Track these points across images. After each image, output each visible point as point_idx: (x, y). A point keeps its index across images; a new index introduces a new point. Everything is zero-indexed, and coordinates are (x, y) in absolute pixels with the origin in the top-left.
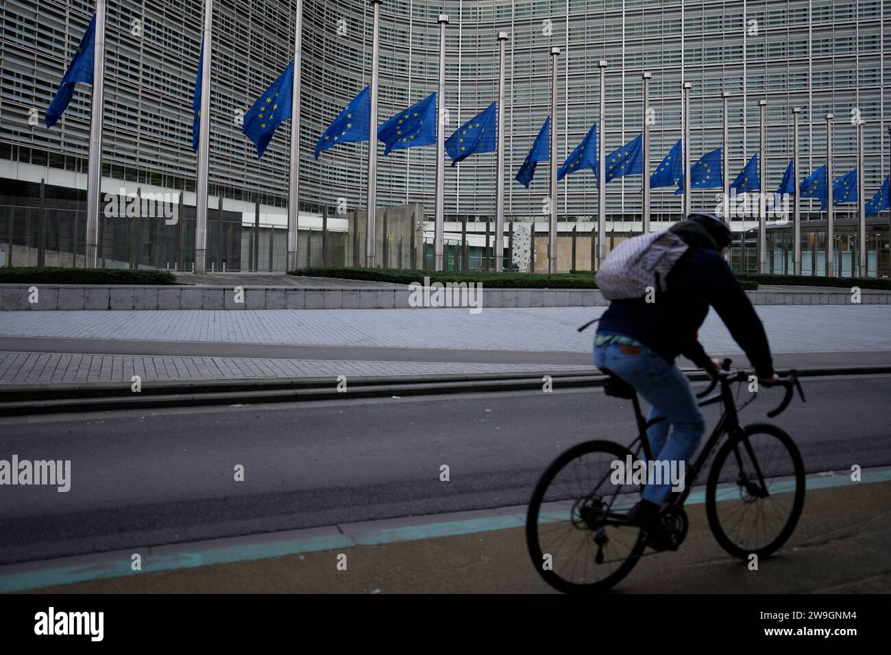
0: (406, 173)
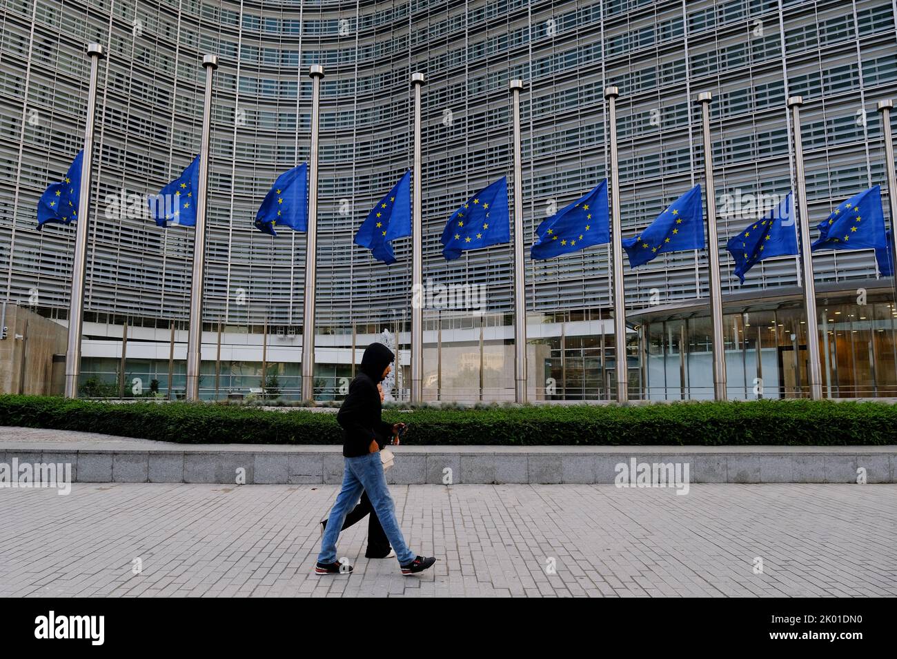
0: (162, 268)
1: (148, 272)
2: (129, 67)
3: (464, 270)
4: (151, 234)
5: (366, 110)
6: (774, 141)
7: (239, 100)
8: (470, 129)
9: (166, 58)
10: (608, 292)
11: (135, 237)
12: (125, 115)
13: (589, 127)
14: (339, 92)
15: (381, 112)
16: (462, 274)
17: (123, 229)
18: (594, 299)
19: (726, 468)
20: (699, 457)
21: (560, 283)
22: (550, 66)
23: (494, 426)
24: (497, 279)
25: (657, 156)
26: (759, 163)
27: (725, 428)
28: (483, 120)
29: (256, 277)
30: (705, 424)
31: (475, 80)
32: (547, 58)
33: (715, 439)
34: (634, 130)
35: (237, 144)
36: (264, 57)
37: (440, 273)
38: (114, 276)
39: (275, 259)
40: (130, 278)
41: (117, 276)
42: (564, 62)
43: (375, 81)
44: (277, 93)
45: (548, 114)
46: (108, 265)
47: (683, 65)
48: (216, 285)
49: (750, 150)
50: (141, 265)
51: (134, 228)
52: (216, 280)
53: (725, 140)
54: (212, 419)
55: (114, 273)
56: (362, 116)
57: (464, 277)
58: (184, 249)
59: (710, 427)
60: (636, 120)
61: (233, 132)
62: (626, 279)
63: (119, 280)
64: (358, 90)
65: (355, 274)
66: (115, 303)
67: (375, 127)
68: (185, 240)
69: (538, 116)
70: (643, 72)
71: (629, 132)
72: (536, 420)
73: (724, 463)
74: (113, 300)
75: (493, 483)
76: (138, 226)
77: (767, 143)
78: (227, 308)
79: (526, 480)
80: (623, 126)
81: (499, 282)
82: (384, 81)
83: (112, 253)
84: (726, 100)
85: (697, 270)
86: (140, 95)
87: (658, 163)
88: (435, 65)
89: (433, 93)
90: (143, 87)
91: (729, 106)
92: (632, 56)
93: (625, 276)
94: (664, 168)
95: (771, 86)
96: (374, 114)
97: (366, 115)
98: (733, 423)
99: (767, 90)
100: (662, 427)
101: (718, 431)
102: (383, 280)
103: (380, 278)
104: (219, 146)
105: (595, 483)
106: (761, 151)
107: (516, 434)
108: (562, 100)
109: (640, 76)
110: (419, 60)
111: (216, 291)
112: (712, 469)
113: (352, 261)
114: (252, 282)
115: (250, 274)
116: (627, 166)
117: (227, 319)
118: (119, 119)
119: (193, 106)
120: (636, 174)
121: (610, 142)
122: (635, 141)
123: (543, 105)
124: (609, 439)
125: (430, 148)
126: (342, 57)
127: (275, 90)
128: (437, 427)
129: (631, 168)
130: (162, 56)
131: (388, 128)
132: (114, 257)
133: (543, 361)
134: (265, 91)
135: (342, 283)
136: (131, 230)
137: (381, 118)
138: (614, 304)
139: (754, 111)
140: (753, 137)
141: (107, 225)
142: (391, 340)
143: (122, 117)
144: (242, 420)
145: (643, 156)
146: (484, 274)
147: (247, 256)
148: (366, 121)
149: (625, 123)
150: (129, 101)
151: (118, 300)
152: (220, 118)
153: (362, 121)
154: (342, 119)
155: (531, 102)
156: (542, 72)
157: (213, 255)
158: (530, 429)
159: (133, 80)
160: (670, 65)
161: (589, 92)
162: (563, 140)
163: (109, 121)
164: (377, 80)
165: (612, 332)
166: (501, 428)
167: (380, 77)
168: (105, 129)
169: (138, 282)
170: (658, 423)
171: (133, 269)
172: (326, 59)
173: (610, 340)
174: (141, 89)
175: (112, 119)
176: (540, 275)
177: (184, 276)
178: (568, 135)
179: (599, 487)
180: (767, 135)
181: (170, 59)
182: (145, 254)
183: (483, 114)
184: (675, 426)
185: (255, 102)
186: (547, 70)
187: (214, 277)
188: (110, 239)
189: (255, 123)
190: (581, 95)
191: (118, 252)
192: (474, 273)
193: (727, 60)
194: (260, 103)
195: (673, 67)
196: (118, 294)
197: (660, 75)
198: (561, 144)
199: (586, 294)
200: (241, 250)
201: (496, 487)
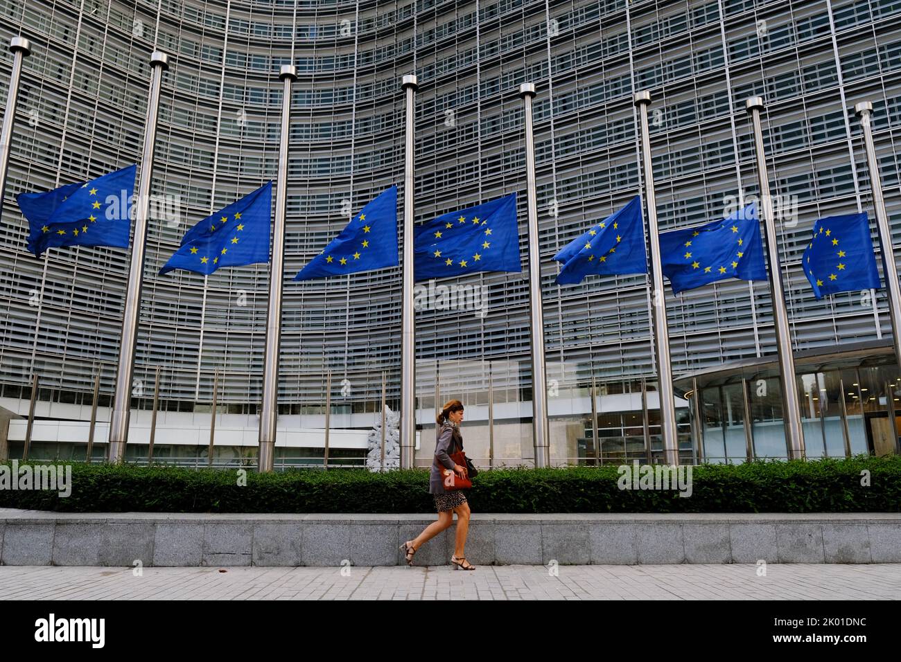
1: (105, 340)
2: (94, 106)
3: (479, 335)
4: (109, 296)
5: (365, 155)
6: (837, 179)
7: (220, 144)
8: (484, 173)
9: (138, 97)
10: (650, 358)
11: (91, 299)
12: (86, 159)
13: (620, 168)
14: (334, 135)
15: (382, 157)
16: (476, 340)
17: (76, 289)
18: (635, 367)
19: (822, 541)
20: (781, 526)
21: (593, 348)
22: (573, 102)
23: (496, 485)
24: (518, 345)
25: (701, 199)
26: (821, 205)
27: (815, 487)
28: (498, 163)
29: (234, 346)
30: (787, 481)
31: (489, 119)
32: (570, 93)
33: (801, 502)
34: (673, 170)
35: (216, 192)
36: (249, 97)
37: (452, 339)
38: (62, 344)
39: (257, 325)
40: (82, 347)
41: (66, 345)
42: (589, 97)
43: (376, 122)
44: (263, 136)
45: (572, 155)
46: (57, 332)
47: (726, 96)
48: (186, 356)
49: (810, 189)
50: (95, 331)
51: (89, 288)
52: (186, 349)
53: (779, 179)
54: (106, 477)
55: (63, 340)
56: (360, 161)
57: (479, 343)
58: (149, 313)
59: (793, 486)
60: (675, 159)
61: (212, 180)
62: (673, 343)
63: (68, 349)
64: (356, 132)
65: (351, 342)
66: (62, 377)
67: (375, 173)
68: (151, 303)
69: (562, 158)
70: (680, 106)
71: (667, 172)
72: (553, 478)
73: (818, 534)
74: (59, 373)
75: (493, 564)
76: (95, 286)
77: (829, 181)
78: (198, 383)
79: (538, 560)
80: (659, 166)
81: (521, 349)
82: (385, 122)
83: (62, 318)
84: (777, 134)
85: (756, 330)
86: (106, 137)
87: (701, 207)
88: (443, 103)
89: (441, 134)
90: (109, 129)
91: (782, 141)
92: (666, 88)
93: (670, 339)
94: (710, 213)
95: (828, 117)
96: (375, 158)
97: (365, 160)
98: (825, 481)
99: (825, 123)
100: (727, 487)
101: (805, 492)
102: (384, 348)
103: (381, 346)
104: (195, 195)
105: (638, 563)
106: (822, 191)
107: (526, 497)
108: (589, 138)
109: (677, 110)
110: (425, 98)
111: (185, 362)
112: (801, 543)
113: (347, 326)
114: (228, 352)
115: (226, 342)
116: (666, 211)
117: (197, 396)
118: (79, 163)
119: (166, 150)
120: (677, 220)
121: (644, 184)
122: (674, 182)
123: (566, 144)
124: (654, 503)
125: (437, 195)
126: (338, 97)
127: (261, 133)
128: (418, 487)
129: (671, 214)
130: (133, 94)
131: (390, 174)
132: (64, 322)
133: (576, 442)
134: (249, 135)
135: (335, 352)
136: (86, 291)
137: (382, 162)
138: (658, 372)
139: (811, 146)
140: (811, 175)
141: (57, 285)
142: (392, 418)
143: (83, 161)
144: (148, 478)
145: (685, 199)
146: (502, 340)
147: (224, 321)
148: (365, 166)
149: (662, 162)
150: (91, 144)
151: (65, 374)
152: (197, 163)
153: (360, 167)
154: (338, 165)
155: (553, 141)
156: (565, 108)
157: (183, 320)
158: (545, 490)
159: (97, 121)
160: (710, 97)
161: (619, 129)
162: (591, 183)
163: (67, 166)
164: (378, 121)
165: (658, 407)
166: (505, 488)
167: (381, 118)
168: (61, 174)
169: (91, 352)
170: (720, 481)
171: (87, 337)
172: (320, 98)
173: (656, 416)
174: (106, 131)
175: (70, 164)
176: (570, 340)
177: (147, 345)
178: (596, 178)
179: (643, 568)
180: (828, 172)
181: (142, 98)
182: (101, 319)
183: (498, 156)
184: (746, 485)
185: (239, 146)
186: (571, 106)
187: (184, 346)
188: (60, 300)
189: (237, 169)
190: (610, 132)
191: (69, 315)
192: (491, 338)
193: (775, 91)
194: (243, 147)
195: (714, 100)
196: (66, 366)
197: (700, 109)
198: (588, 187)
199: (624, 360)
200: (217, 314)
201: (496, 568)
